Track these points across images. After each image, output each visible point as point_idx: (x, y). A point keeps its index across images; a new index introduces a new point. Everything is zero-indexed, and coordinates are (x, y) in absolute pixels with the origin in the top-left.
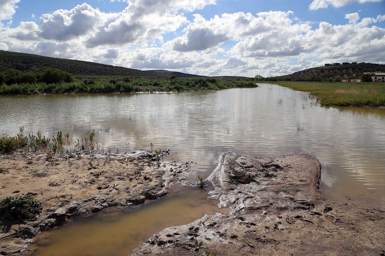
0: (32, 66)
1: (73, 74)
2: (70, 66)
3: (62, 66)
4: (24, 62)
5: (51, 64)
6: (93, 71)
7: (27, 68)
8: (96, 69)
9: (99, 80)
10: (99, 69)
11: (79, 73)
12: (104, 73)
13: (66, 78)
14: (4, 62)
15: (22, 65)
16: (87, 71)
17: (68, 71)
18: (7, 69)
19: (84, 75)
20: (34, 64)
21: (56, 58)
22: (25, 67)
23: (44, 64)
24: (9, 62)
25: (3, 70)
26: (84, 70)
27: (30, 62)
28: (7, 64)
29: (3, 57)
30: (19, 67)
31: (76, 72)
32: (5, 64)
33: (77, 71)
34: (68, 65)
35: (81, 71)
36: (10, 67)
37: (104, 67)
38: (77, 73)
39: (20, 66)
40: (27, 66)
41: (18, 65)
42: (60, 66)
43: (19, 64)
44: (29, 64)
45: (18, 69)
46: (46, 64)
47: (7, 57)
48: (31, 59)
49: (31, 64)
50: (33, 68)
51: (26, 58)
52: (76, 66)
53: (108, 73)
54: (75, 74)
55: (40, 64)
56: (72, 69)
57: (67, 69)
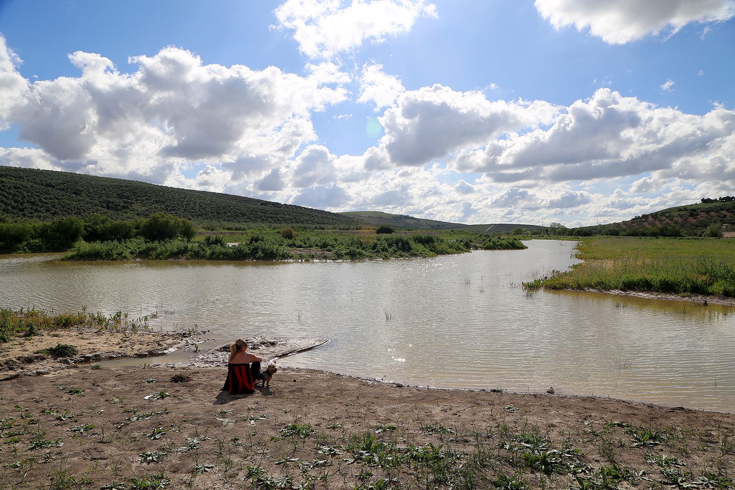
0: (134, 203)
1: (204, 219)
2: (199, 204)
3: (186, 203)
4: (120, 196)
5: (167, 200)
6: (240, 213)
7: (124, 207)
8: (247, 211)
9: (246, 233)
10: (252, 211)
11: (214, 216)
12: (261, 217)
14: (87, 195)
15: (117, 200)
16: (230, 214)
17: (196, 212)
18: (90, 208)
19: (224, 220)
20: (137, 200)
21: (178, 189)
22: (122, 204)
23: (155, 199)
24: (96, 195)
25: (84, 210)
26: (224, 212)
27: (131, 195)
28: (91, 199)
29: (86, 187)
30: (111, 205)
31: (210, 214)
32: (88, 200)
33: (211, 213)
34: (196, 202)
35: (218, 213)
36: (96, 205)
37: (263, 206)
38: (211, 218)
39: (113, 203)
40: (124, 202)
41: (110, 202)
42: (181, 204)
43: (111, 199)
44: (129, 199)
45: (108, 208)
46: (157, 199)
47: (94, 187)
48: (133, 190)
49: (133, 199)
50: (135, 207)
51: (124, 188)
52: (212, 203)
53: (268, 217)
54: (207, 219)
55: (148, 200)
56: (202, 209)
57: (195, 209)
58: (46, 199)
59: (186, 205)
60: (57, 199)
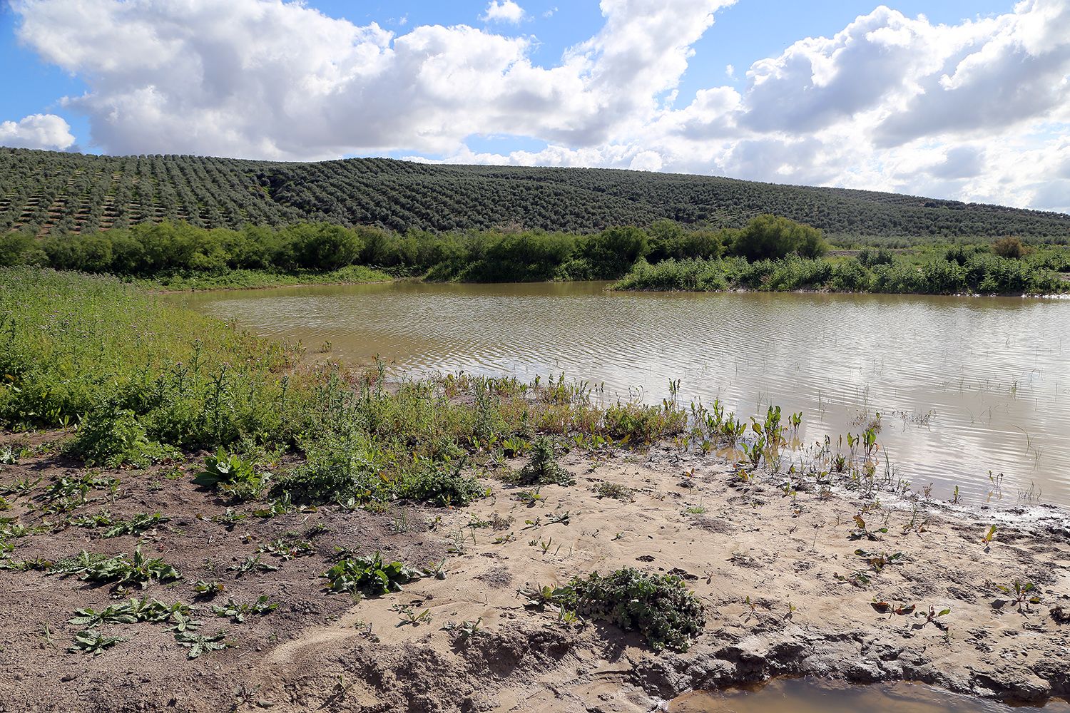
0: (715, 210)
1: (826, 232)
2: (819, 208)
3: (795, 207)
4: (694, 201)
5: (765, 203)
6: (890, 221)
7: (701, 217)
8: (903, 216)
9: (910, 252)
10: (912, 216)
11: (844, 228)
12: (928, 228)
13: (805, 243)
14: (648, 201)
15: (690, 207)
16: (871, 223)
17: (813, 221)
18: (652, 220)
19: (862, 234)
20: (719, 206)
21: (782, 185)
22: (697, 213)
23: (746, 203)
24: (660, 200)
25: (644, 223)
26: (861, 220)
27: (711, 198)
28: (654, 206)
29: (646, 190)
30: (681, 215)
31: (837, 224)
32: (649, 207)
33: (839, 221)
34: (813, 205)
35: (851, 223)
36: (660, 214)
37: (930, 208)
38: (838, 230)
39: (685, 210)
40: (701, 209)
41: (680, 210)
42: (789, 208)
43: (681, 206)
44: (708, 205)
45: (677, 219)
46: (751, 203)
47: (657, 188)
48: (713, 190)
49: (713, 203)
50: (717, 215)
51: (700, 188)
52: (840, 206)
53: (942, 227)
54: (832, 232)
55: (736, 204)
56: (824, 216)
57: (811, 217)
58: (594, 208)
59: (796, 210)
60: (608, 207)
